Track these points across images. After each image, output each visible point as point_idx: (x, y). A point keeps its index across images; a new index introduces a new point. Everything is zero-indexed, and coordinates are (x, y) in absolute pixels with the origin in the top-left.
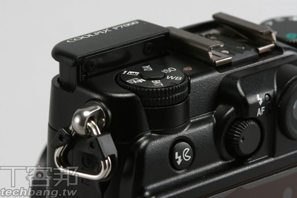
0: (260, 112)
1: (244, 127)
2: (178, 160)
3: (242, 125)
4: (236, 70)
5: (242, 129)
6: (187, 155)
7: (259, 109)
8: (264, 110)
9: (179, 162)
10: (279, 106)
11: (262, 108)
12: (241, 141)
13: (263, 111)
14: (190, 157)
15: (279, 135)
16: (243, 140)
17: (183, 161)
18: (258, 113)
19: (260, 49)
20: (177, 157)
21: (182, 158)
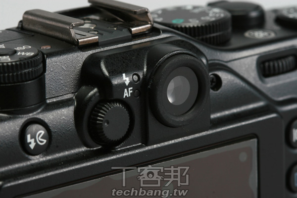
0: (127, 93)
1: (108, 109)
2: (30, 143)
3: (105, 107)
4: (102, 49)
5: (106, 112)
6: (41, 138)
7: (126, 90)
8: (132, 91)
9: (32, 146)
10: (149, 87)
11: (130, 89)
12: (106, 124)
13: (130, 92)
14: (45, 141)
15: (151, 119)
16: (108, 123)
17: (37, 145)
18: (125, 95)
19: (133, 29)
20: (29, 140)
21: (35, 141)
